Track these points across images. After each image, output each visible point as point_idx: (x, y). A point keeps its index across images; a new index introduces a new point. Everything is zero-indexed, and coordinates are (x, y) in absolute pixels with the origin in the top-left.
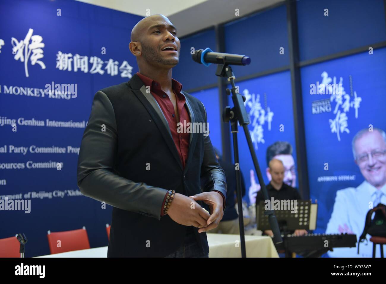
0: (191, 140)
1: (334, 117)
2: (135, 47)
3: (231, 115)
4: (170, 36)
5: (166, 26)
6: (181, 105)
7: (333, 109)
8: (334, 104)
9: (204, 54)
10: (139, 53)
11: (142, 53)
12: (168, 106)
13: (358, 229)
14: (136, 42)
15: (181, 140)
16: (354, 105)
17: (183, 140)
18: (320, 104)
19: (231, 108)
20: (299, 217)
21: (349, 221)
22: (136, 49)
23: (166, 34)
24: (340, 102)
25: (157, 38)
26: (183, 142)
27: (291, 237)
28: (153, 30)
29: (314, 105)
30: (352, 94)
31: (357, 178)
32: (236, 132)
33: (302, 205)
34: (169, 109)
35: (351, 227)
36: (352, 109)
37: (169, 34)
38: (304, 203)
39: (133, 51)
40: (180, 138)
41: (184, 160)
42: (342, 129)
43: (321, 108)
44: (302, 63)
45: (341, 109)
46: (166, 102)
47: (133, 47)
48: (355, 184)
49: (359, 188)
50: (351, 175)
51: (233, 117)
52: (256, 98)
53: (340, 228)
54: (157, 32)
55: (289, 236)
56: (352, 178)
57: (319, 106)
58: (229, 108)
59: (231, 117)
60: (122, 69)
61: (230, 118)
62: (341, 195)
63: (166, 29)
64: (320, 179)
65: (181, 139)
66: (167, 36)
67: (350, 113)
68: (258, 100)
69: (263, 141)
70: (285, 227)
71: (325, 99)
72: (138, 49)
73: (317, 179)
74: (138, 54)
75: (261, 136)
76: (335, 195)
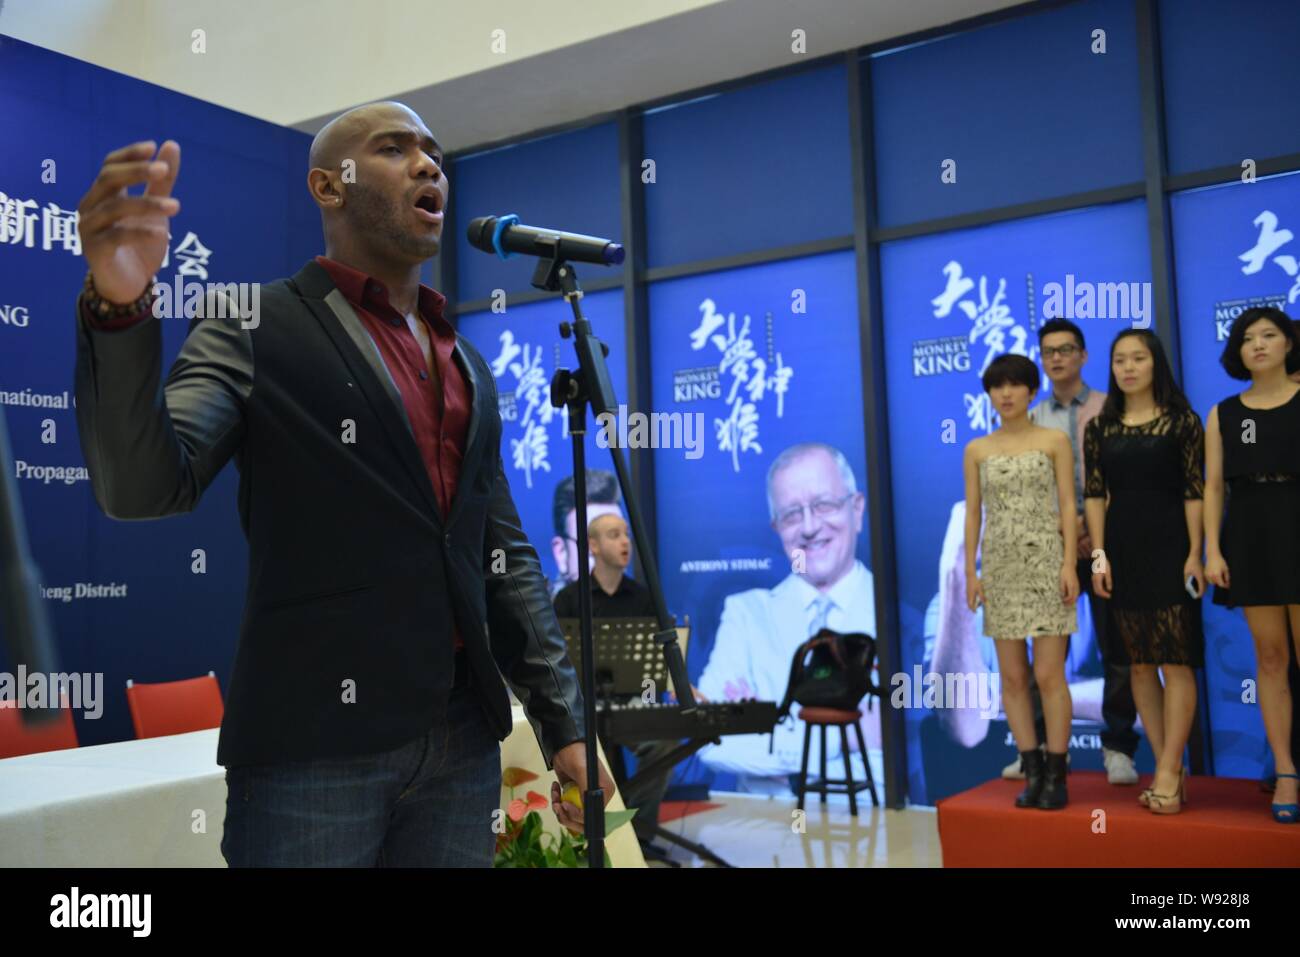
0: (471, 441)
1: (725, 412)
2: (326, 182)
3: (570, 389)
4: (428, 166)
5: (418, 137)
6: (445, 351)
7: (726, 392)
8: (728, 379)
9: (502, 227)
10: (337, 200)
11: (345, 202)
12: (409, 349)
13: (772, 687)
14: (330, 169)
15: (442, 444)
16: (774, 385)
17: (449, 443)
18: (695, 378)
19: (572, 371)
20: (643, 661)
21: (751, 671)
22: (329, 188)
23: (418, 158)
24: (742, 376)
26: (447, 447)
27: (620, 712)
28: (382, 143)
29: (678, 380)
30: (771, 360)
31: (773, 564)
32: (581, 432)
33: (641, 631)
34: (410, 356)
35: (755, 685)
36: (769, 395)
37: (425, 160)
38: (647, 624)
39: (320, 195)
40: (441, 437)
41: (448, 497)
42: (745, 443)
43: (696, 388)
44: (653, 274)
45: (744, 395)
46: (402, 339)
47: (319, 184)
48: (768, 580)
49: (779, 590)
50: (760, 557)
51: (575, 394)
52: (532, 355)
53: (729, 689)
54: (391, 149)
55: (615, 707)
56: (764, 565)
57: (692, 384)
58: (568, 372)
59: (572, 394)
60: (180, 253)
61: (569, 396)
62: (736, 606)
63: (416, 144)
64: (686, 567)
65: (444, 439)
66: (420, 164)
67: (766, 405)
68: (537, 360)
69: (546, 467)
70: (607, 686)
71: (708, 368)
72: (333, 190)
73: (680, 565)
74: (333, 203)
76: (721, 608)
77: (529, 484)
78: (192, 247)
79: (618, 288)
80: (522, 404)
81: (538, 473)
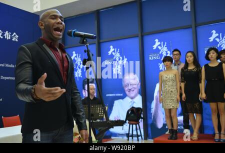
4: (60, 21)
9: (74, 32)
10: (43, 27)
13: (123, 118)
17: (65, 72)
20: (99, 113)
21: (119, 115)
22: (42, 25)
25: (53, 21)
27: (95, 122)
28: (51, 17)
30: (123, 57)
35: (120, 117)
38: (100, 106)
39: (40, 26)
44: (101, 41)
47: (40, 24)
48: (122, 98)
50: (121, 93)
52: (79, 56)
53: (115, 118)
54: (53, 18)
56: (122, 95)
58: (86, 59)
60: (13, 36)
62: (116, 103)
63: (58, 17)
64: (107, 95)
69: (81, 77)
70: (93, 117)
71: (111, 58)
75: (80, 74)
76: (114, 103)
77: (78, 80)
78: (15, 35)
79: (94, 44)
80: (77, 65)
81: (80, 78)
